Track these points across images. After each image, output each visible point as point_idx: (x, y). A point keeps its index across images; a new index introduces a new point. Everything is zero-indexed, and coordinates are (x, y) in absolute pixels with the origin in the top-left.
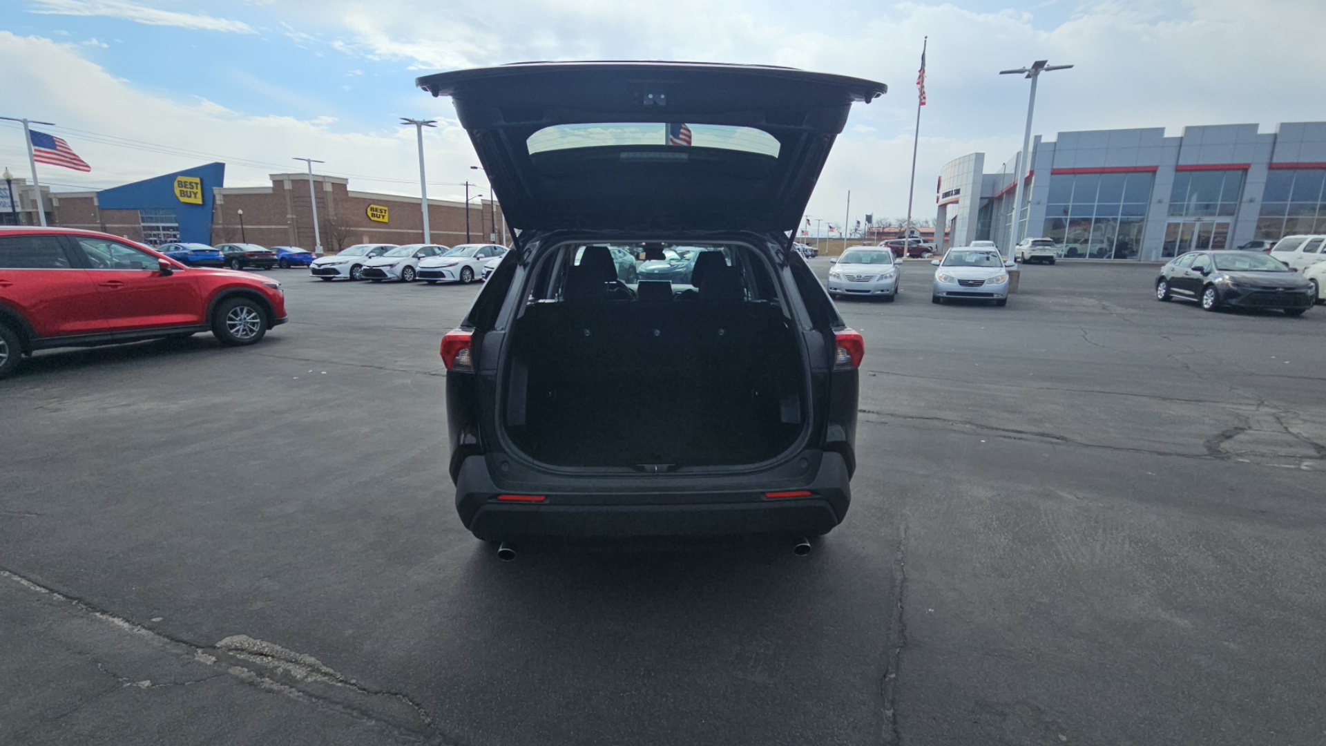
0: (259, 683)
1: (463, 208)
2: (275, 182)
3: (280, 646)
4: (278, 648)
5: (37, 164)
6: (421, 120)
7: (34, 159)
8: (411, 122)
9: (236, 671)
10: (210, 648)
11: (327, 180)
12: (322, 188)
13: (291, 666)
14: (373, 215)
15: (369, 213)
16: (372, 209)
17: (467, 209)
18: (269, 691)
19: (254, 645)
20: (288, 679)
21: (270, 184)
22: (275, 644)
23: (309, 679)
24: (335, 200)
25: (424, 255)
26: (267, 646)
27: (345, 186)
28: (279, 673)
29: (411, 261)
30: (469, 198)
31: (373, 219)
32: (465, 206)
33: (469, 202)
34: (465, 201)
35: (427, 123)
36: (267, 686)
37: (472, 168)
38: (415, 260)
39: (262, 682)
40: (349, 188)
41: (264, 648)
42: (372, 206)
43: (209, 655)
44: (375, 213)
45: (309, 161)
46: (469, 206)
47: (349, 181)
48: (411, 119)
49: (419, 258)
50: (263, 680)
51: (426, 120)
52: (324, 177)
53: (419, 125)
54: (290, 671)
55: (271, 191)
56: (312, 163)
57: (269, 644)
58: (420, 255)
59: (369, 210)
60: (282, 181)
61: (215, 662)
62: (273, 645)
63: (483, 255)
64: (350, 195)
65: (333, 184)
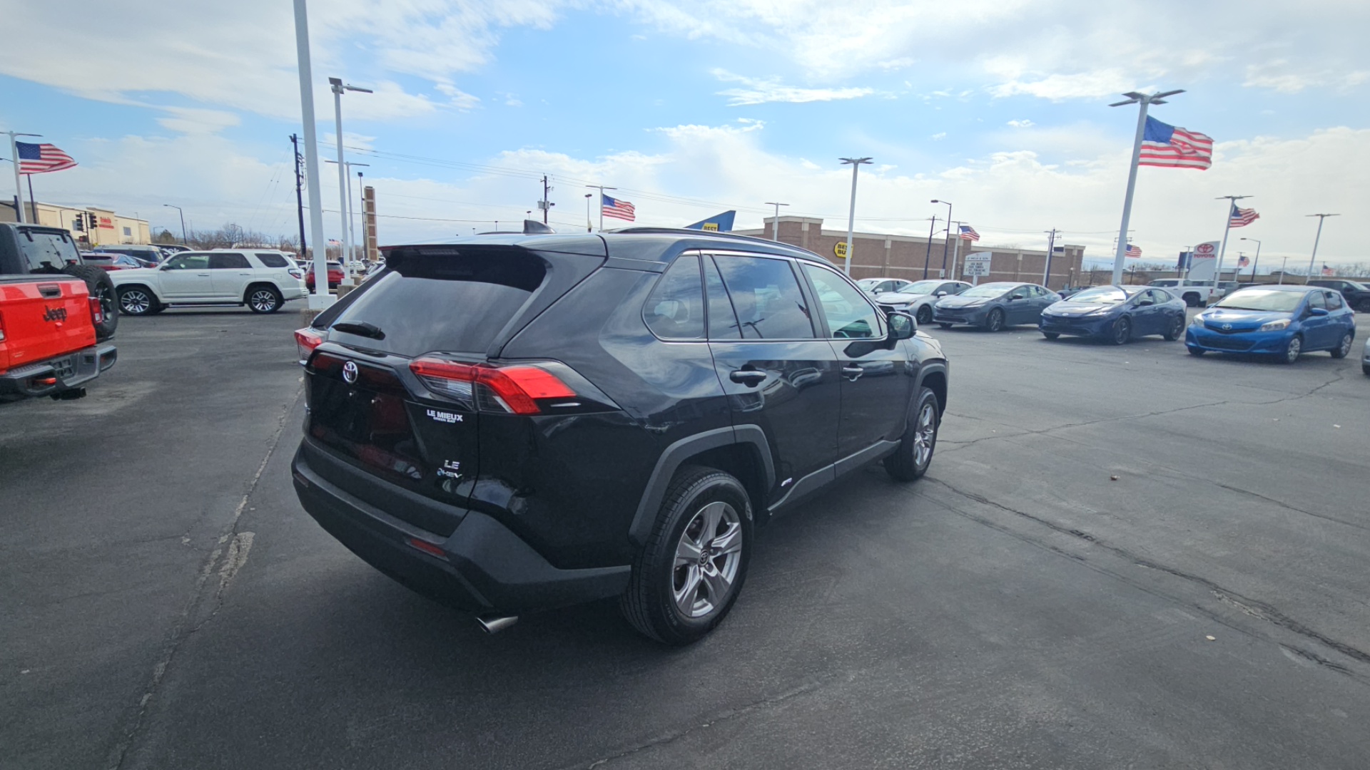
2: (767, 225)
5: (604, 217)
6: (858, 158)
7: (604, 213)
8: (849, 161)
11: (806, 220)
12: (801, 228)
14: (839, 252)
15: (836, 251)
16: (840, 246)
17: (930, 243)
21: (762, 226)
24: (810, 238)
27: (819, 225)
30: (933, 233)
31: (839, 255)
32: (928, 241)
33: (933, 237)
34: (928, 236)
35: (863, 161)
37: (933, 201)
40: (823, 227)
42: (840, 243)
44: (842, 249)
45: (777, 205)
46: (932, 242)
47: (824, 221)
48: (849, 158)
51: (863, 157)
52: (804, 218)
53: (856, 163)
55: (762, 232)
56: (779, 206)
58: (877, 290)
59: (837, 246)
63: (945, 293)
64: (823, 234)
65: (810, 224)
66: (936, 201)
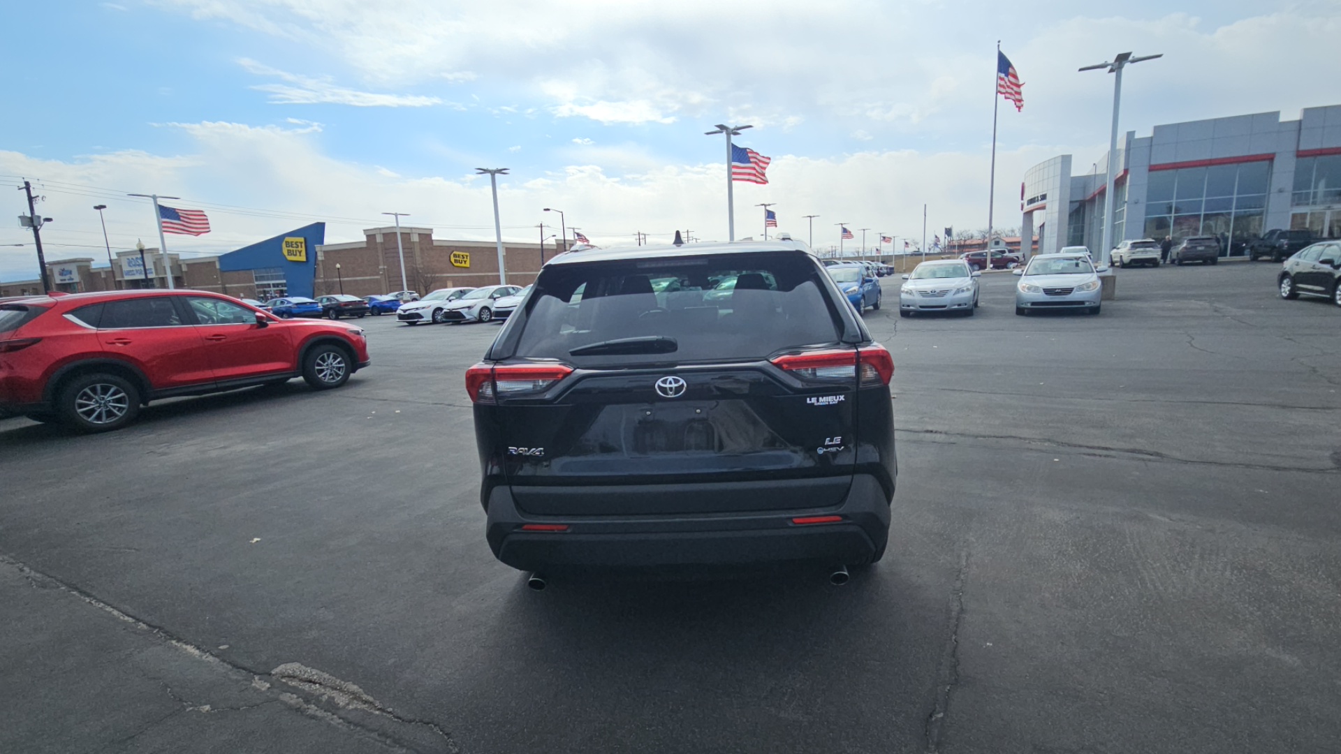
0: (305, 709)
1: (538, 249)
2: (368, 236)
3: (327, 673)
4: (326, 676)
5: (165, 234)
6: (494, 168)
7: (163, 229)
8: (485, 171)
9: (288, 697)
10: (266, 675)
11: (414, 231)
12: (410, 239)
13: (335, 694)
14: (456, 261)
15: (453, 261)
16: (455, 256)
17: (542, 249)
18: (313, 717)
19: (305, 673)
20: (331, 706)
21: (364, 239)
22: (323, 672)
23: (350, 707)
24: (421, 249)
25: (499, 296)
26: (316, 674)
27: (430, 236)
28: (324, 700)
29: (488, 302)
30: (544, 238)
31: (456, 264)
32: (540, 247)
33: (544, 243)
34: (539, 242)
35: (500, 171)
36: (313, 713)
37: (545, 210)
38: (491, 300)
39: (308, 709)
40: (434, 237)
41: (314, 675)
42: (455, 252)
43: (265, 682)
44: (458, 259)
45: (396, 215)
46: (544, 247)
47: (434, 231)
48: (485, 168)
49: (495, 299)
50: (309, 706)
51: (499, 168)
52: (411, 228)
53: (493, 173)
54: (333, 698)
55: (364, 245)
56: (399, 216)
57: (318, 672)
58: (495, 296)
59: (452, 256)
60: (374, 236)
61: (269, 688)
62: (321, 673)
64: (435, 244)
65: (419, 234)
66: (548, 210)
